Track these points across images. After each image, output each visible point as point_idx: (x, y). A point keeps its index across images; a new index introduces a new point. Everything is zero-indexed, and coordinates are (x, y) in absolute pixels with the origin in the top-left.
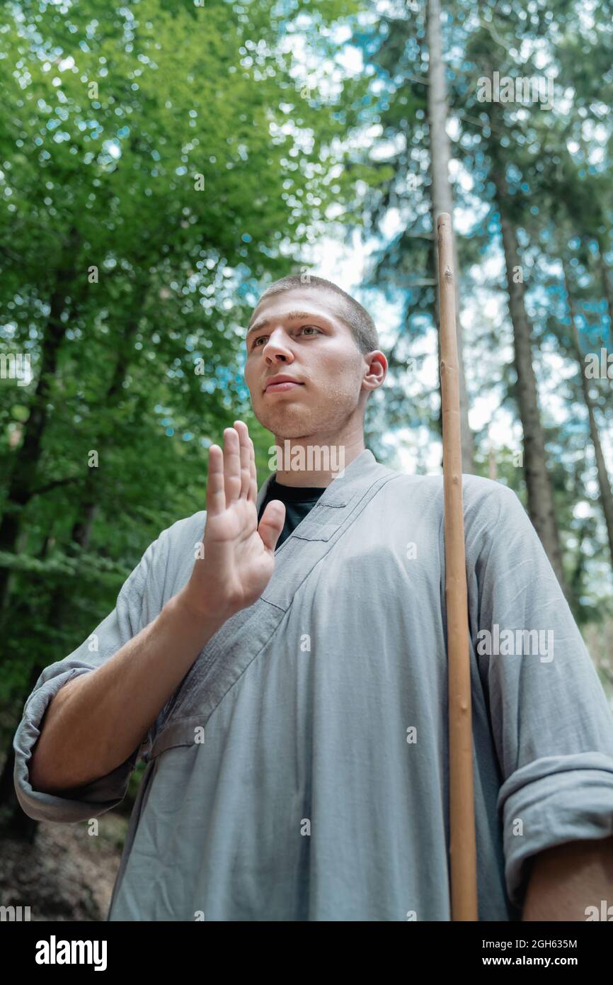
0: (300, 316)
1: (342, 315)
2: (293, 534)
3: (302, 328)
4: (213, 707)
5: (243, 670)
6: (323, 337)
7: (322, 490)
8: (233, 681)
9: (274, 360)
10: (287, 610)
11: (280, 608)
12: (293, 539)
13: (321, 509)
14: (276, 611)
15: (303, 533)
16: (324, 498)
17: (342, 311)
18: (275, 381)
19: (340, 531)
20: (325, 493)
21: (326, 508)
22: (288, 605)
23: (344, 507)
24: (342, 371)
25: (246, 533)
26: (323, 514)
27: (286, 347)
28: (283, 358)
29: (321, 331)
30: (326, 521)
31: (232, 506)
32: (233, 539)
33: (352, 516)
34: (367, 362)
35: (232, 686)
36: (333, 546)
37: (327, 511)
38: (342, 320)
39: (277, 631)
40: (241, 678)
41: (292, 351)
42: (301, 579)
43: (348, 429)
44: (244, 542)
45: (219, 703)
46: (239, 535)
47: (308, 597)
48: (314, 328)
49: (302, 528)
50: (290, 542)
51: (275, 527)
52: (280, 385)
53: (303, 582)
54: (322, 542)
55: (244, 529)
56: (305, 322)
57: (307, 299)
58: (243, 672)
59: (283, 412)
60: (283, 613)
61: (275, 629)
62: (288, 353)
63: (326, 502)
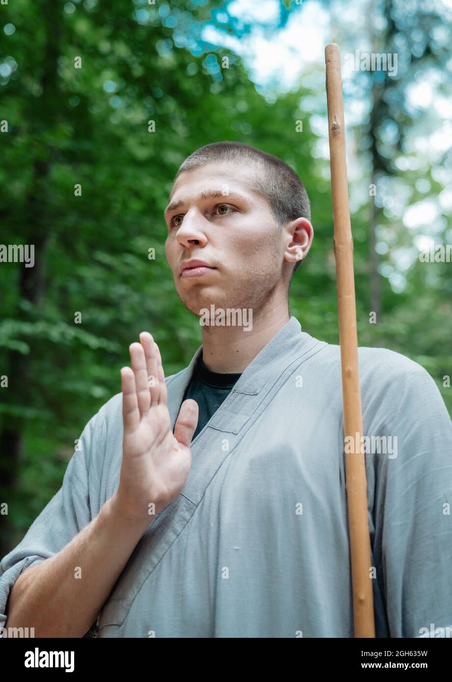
0: (212, 195)
1: (259, 189)
2: (208, 424)
3: (217, 206)
4: (136, 593)
5: (159, 560)
6: (237, 215)
7: (238, 376)
8: (151, 569)
9: (187, 245)
10: (198, 504)
11: (192, 502)
12: (209, 428)
13: (236, 397)
14: (189, 505)
15: (217, 423)
16: (239, 385)
17: (258, 184)
18: (188, 266)
19: (249, 423)
20: (241, 377)
21: (240, 396)
22: (199, 500)
23: (257, 395)
24: (257, 250)
25: (161, 437)
26: (237, 403)
27: (199, 230)
28: (196, 243)
29: (236, 208)
30: (239, 410)
31: (144, 419)
32: (149, 449)
33: (262, 406)
34: (290, 232)
35: (150, 574)
36: (241, 439)
37: (241, 399)
38: (259, 192)
39: (189, 524)
40: (158, 567)
41: (205, 234)
42: (212, 475)
43: (269, 306)
44: (160, 446)
45: (140, 589)
46: (153, 443)
47: (215, 495)
48: (228, 206)
49: (217, 418)
50: (206, 431)
51: (189, 426)
52: (193, 270)
53: (213, 477)
54: (232, 434)
55: (158, 435)
56: (218, 201)
57: (222, 175)
58: (159, 562)
59: (198, 296)
60: (195, 507)
61: (188, 522)
62: (201, 236)
63: (241, 389)
